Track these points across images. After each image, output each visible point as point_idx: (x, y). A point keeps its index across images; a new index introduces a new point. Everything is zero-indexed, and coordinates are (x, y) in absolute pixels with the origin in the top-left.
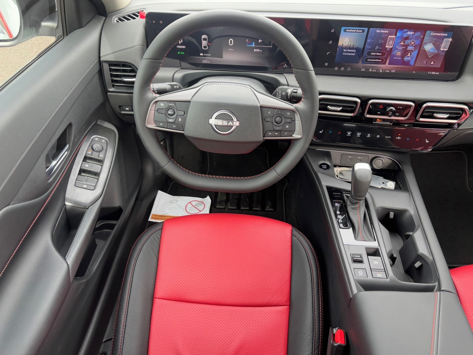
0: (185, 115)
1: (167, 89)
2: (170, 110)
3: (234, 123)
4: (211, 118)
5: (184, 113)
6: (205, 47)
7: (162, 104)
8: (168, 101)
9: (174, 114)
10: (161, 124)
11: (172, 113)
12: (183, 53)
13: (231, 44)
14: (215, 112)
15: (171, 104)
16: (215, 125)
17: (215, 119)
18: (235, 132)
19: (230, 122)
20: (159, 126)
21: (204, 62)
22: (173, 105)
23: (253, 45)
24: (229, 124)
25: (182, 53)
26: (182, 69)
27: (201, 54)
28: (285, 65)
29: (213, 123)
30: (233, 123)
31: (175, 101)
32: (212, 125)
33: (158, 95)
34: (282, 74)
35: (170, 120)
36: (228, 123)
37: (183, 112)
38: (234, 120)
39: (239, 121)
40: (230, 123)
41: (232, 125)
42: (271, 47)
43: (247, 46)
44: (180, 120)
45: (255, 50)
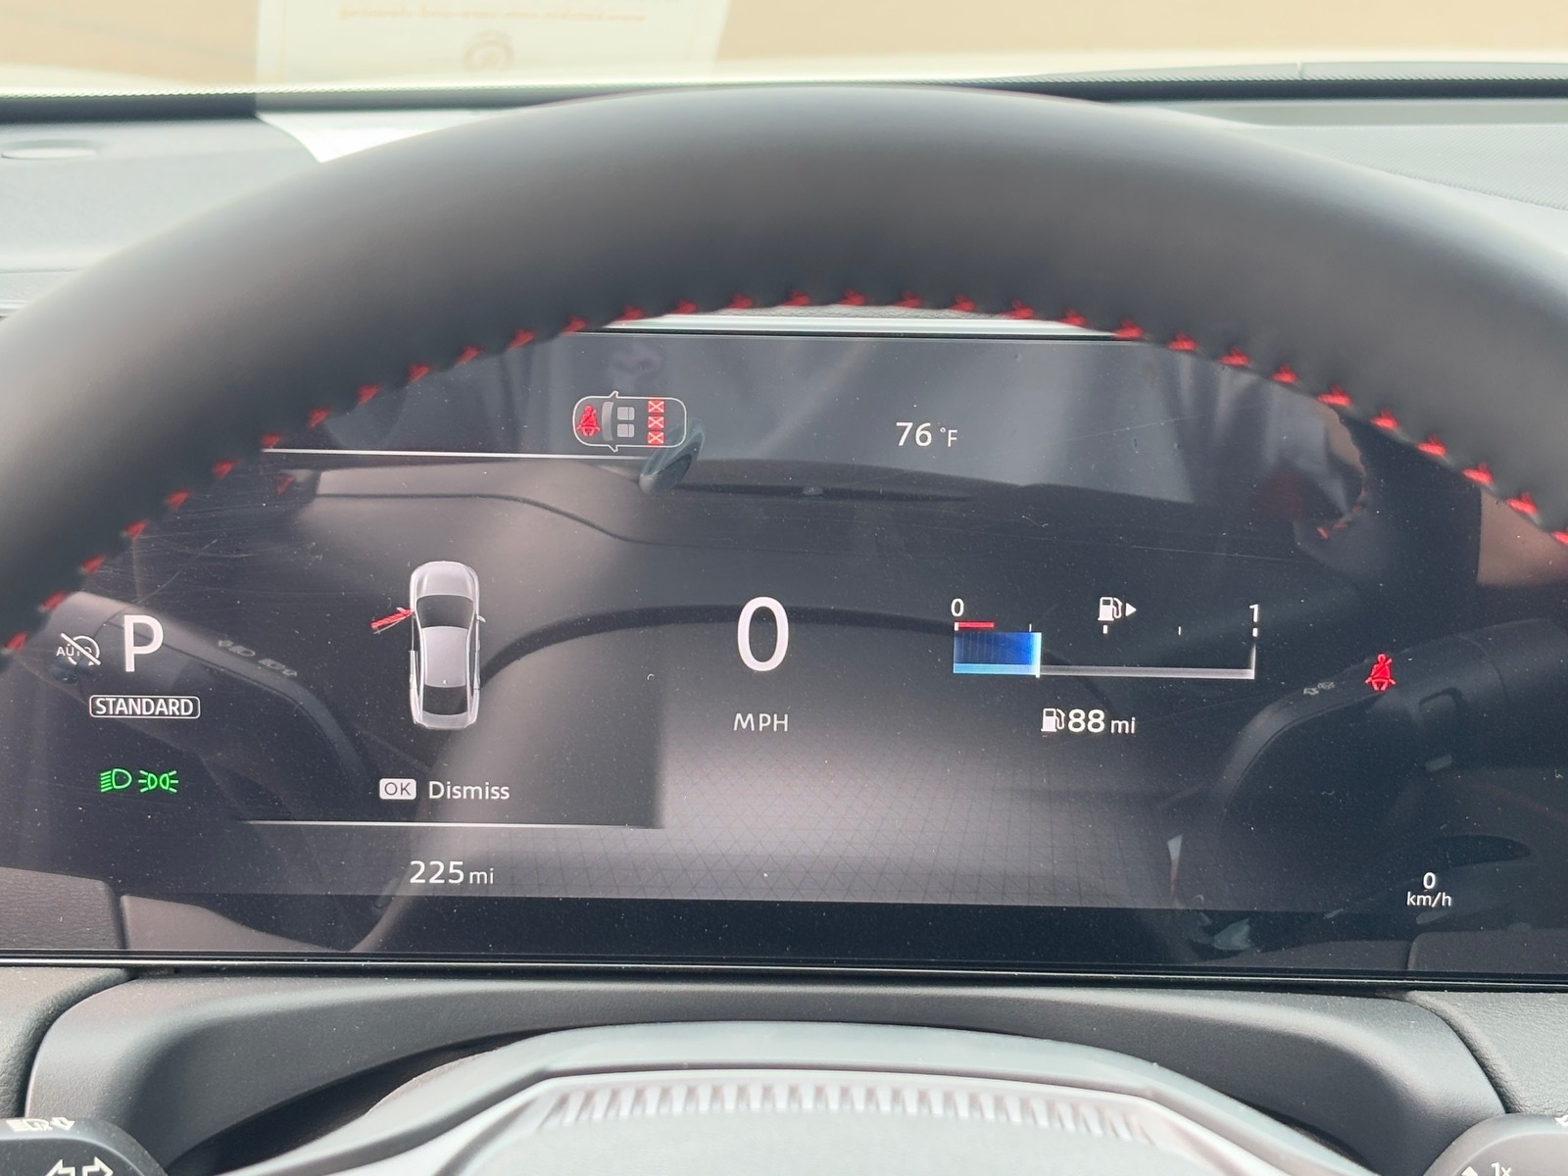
6: (445, 700)
12: (167, 781)
13: (763, 650)
21: (427, 875)
23: (1026, 660)
25: (150, 782)
26: (135, 974)
27: (395, 789)
28: (1420, 890)
34: (1398, 992)
42: (1250, 674)
43: (959, 669)
45: (1050, 724)
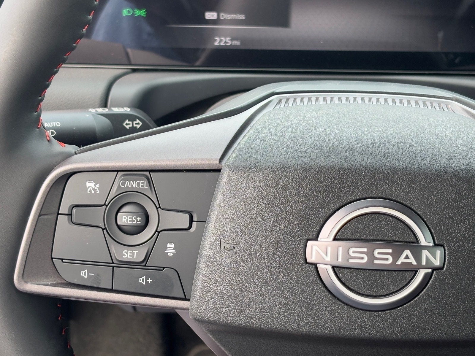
0: (193, 229)
1: (97, 129)
2: (125, 209)
3: (425, 253)
4: (316, 238)
5: (191, 221)
7: (90, 185)
8: (118, 171)
9: (143, 224)
10: (84, 274)
11: (137, 221)
14: (333, 208)
15: (132, 184)
16: (333, 267)
17: (335, 239)
18: (427, 294)
19: (407, 252)
20: (76, 281)
21: (220, 42)
22: (143, 185)
24: (399, 262)
25: (138, 13)
26: (134, 71)
29: (328, 259)
30: (418, 257)
31: (150, 171)
32: (320, 267)
33: (71, 148)
35: (128, 255)
36: (396, 255)
37: (187, 216)
38: (423, 242)
39: (442, 246)
40: (404, 255)
41: (415, 263)
44: (171, 249)
